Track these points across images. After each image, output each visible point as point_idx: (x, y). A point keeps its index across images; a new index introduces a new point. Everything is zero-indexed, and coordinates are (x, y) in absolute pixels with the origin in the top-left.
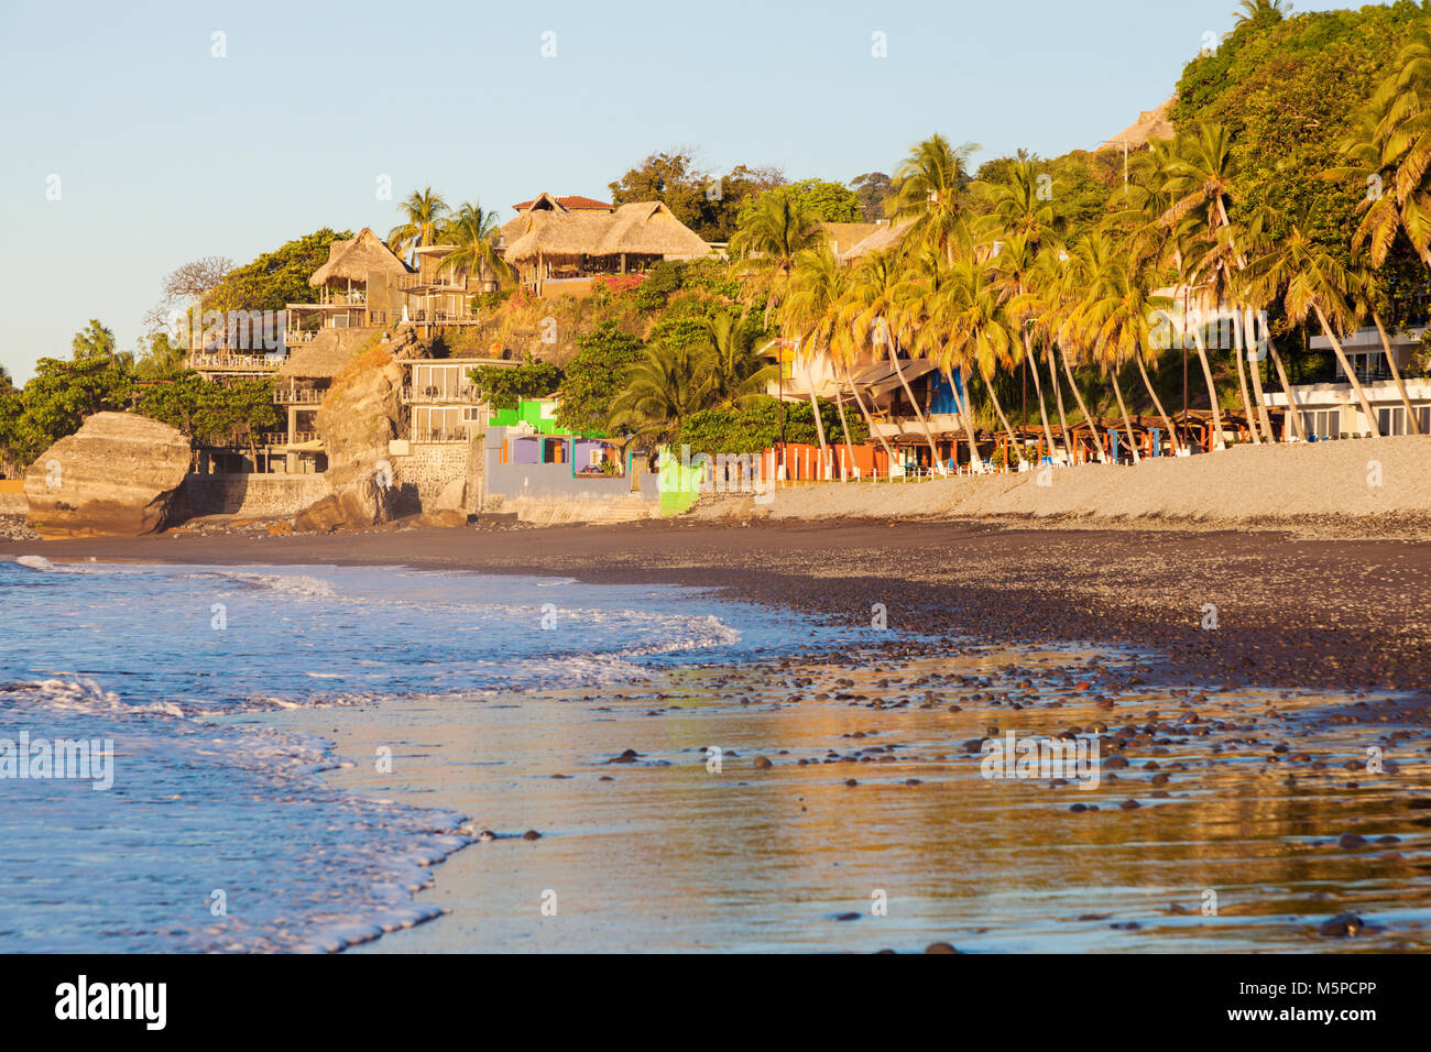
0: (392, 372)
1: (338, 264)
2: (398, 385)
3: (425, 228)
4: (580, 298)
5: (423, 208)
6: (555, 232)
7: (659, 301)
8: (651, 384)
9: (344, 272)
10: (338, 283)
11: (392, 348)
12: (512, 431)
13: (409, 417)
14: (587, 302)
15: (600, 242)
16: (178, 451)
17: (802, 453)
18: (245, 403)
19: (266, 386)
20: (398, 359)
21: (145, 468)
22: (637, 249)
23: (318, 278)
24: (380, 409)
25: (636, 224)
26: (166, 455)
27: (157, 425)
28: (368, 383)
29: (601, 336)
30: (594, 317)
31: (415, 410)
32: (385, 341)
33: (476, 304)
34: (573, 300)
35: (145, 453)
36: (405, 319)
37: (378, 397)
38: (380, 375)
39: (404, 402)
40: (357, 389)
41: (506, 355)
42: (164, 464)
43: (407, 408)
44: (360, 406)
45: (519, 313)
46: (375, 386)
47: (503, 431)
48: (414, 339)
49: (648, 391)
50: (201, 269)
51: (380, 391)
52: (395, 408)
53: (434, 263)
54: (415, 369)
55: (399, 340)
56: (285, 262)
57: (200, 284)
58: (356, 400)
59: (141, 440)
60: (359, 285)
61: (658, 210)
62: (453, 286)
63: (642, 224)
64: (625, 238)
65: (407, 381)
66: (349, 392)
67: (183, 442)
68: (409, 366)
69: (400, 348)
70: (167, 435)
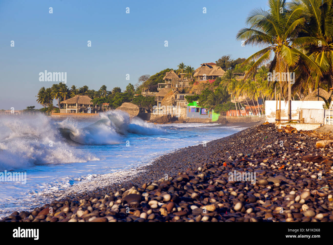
0: (173, 96)
1: (167, 76)
2: (174, 98)
3: (182, 70)
4: (205, 83)
5: (182, 66)
6: (201, 72)
7: (217, 84)
8: (211, 100)
9: (168, 77)
10: (167, 80)
11: (174, 92)
12: (191, 107)
13: (176, 104)
14: (206, 84)
15: (209, 73)
16: (137, 109)
17: (234, 112)
18: (149, 101)
19: (153, 98)
20: (175, 94)
21: (132, 112)
22: (215, 75)
23: (164, 79)
24: (171, 102)
25: (215, 70)
26: (135, 110)
27: (134, 105)
28: (169, 98)
29: (205, 91)
30: (207, 87)
31: (177, 102)
32: (173, 90)
33: (190, 83)
34: (204, 84)
35: (132, 110)
36: (177, 86)
37: (171, 100)
38: (172, 96)
39: (175, 101)
40: (168, 99)
41: (193, 93)
42: (135, 112)
43: (176, 102)
44: (168, 102)
45: (195, 86)
46: (170, 98)
47: (189, 106)
48: (178, 90)
49: (211, 101)
50: (145, 76)
51: (171, 99)
52: (174, 102)
53: (183, 76)
54: (177, 95)
55: (175, 90)
56: (161, 74)
57: (144, 79)
58: (167, 101)
59: (131, 107)
60: (170, 80)
61: (219, 68)
62: (186, 80)
63: (216, 70)
64: (213, 73)
65: (176, 97)
66: (166, 99)
67: (138, 108)
68: (176, 95)
69: (175, 92)
70: (135, 107)
